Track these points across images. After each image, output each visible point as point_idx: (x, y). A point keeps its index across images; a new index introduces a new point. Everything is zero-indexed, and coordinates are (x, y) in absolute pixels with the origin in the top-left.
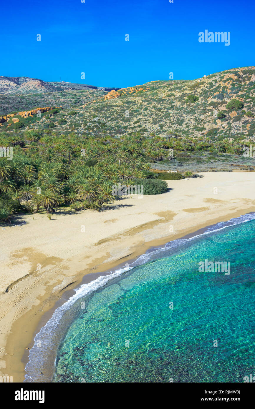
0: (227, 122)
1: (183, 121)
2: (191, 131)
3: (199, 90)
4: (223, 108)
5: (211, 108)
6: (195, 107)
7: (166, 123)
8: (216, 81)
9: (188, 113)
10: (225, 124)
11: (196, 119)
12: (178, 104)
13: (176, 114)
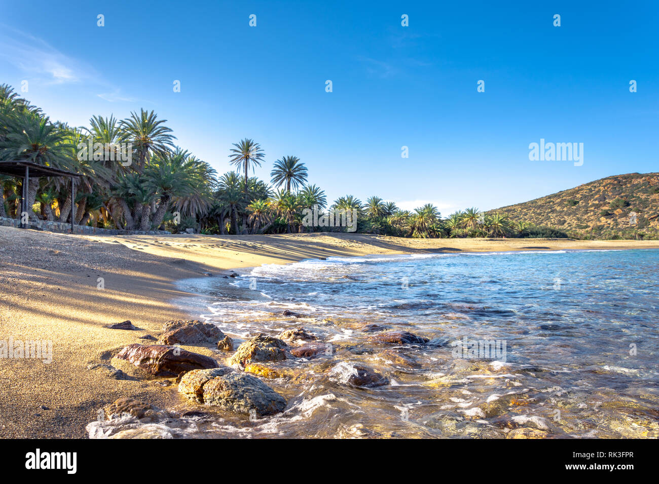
0: (612, 219)
1: (565, 221)
2: (574, 229)
3: (579, 196)
4: (606, 208)
5: (593, 209)
6: (576, 210)
7: (547, 224)
8: (595, 187)
9: (569, 215)
10: (610, 221)
11: (578, 219)
12: (558, 208)
13: (557, 216)
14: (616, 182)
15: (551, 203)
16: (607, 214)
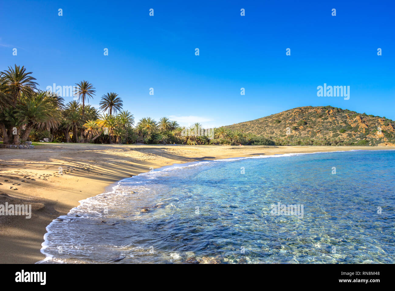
0: (298, 132)
1: (274, 132)
2: (278, 137)
3: (281, 118)
4: (295, 125)
5: (288, 125)
6: (280, 126)
7: (264, 134)
8: (290, 113)
9: (276, 128)
10: (297, 133)
11: (281, 131)
12: (270, 125)
13: (269, 129)
14: (300, 111)
15: (267, 121)
16: (296, 129)
